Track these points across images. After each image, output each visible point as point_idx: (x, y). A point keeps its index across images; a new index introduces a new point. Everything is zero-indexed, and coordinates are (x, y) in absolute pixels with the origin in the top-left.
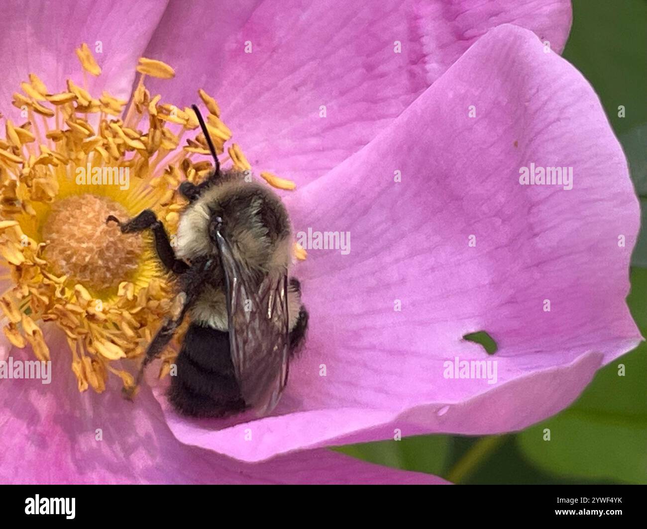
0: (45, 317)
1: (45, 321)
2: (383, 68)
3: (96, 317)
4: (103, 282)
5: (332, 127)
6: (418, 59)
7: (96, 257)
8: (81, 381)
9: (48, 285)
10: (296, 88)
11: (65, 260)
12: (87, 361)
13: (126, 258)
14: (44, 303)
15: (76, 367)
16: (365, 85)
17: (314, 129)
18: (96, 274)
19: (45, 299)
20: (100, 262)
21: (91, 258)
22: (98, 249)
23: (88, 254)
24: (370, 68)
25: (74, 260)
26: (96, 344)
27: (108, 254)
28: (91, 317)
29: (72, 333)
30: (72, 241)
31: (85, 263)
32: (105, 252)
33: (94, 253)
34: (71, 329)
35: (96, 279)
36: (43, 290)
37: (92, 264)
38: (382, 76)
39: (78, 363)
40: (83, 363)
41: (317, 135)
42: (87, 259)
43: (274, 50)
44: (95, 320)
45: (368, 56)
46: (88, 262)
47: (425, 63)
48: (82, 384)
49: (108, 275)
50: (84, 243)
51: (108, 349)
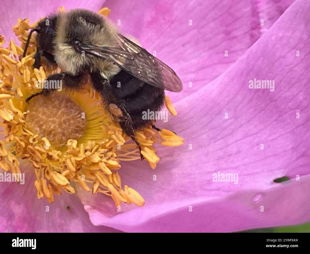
0: (23, 156)
1: (23, 158)
2: (235, 33)
3: (52, 158)
4: (61, 143)
5: (202, 68)
6: (256, 26)
7: (57, 126)
8: (39, 192)
9: (25, 136)
10: (184, 45)
11: (38, 127)
12: (44, 182)
13: (75, 130)
14: (22, 146)
15: (37, 184)
16: (224, 43)
17: (193, 69)
18: (57, 137)
19: (23, 144)
20: (59, 130)
21: (55, 127)
22: (59, 122)
23: (52, 124)
24: (227, 33)
25: (44, 127)
26: (52, 174)
27: (64, 125)
28: (50, 157)
29: (37, 164)
30: (44, 116)
31: (50, 130)
32: (63, 125)
33: (56, 124)
34: (37, 162)
35: (56, 140)
36: (22, 138)
37: (54, 130)
38: (235, 37)
39: (39, 181)
40: (41, 182)
41: (194, 72)
42: (52, 127)
43: (172, 23)
44: (52, 159)
45: (227, 26)
46: (52, 129)
47: (260, 28)
48: (39, 194)
49: (64, 138)
50: (51, 118)
51: (58, 178)
